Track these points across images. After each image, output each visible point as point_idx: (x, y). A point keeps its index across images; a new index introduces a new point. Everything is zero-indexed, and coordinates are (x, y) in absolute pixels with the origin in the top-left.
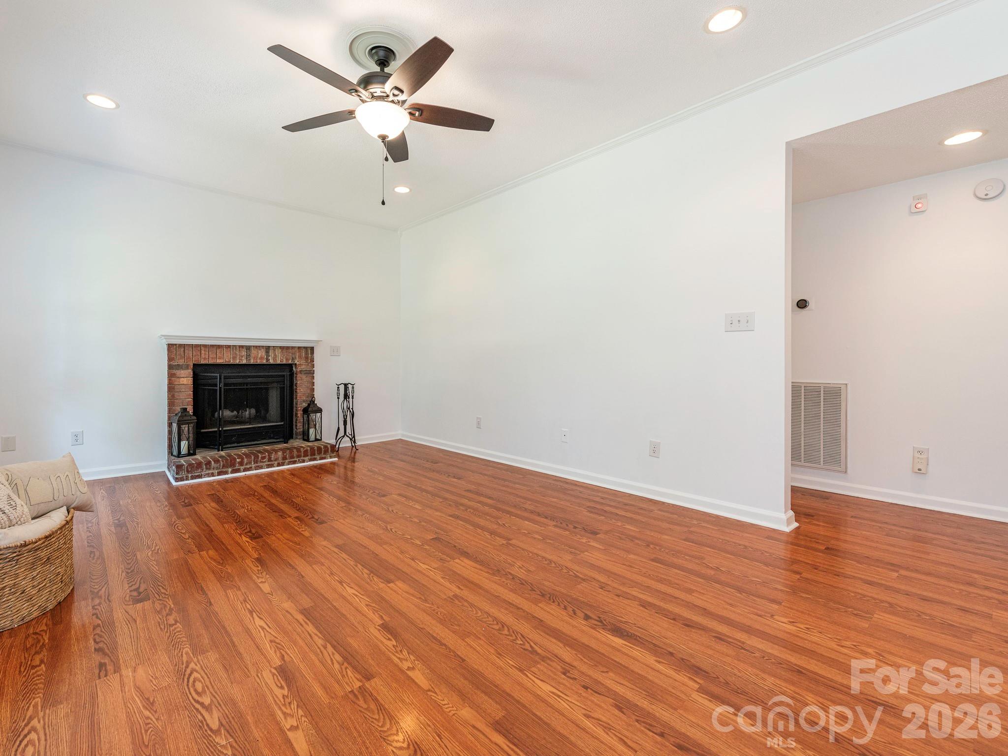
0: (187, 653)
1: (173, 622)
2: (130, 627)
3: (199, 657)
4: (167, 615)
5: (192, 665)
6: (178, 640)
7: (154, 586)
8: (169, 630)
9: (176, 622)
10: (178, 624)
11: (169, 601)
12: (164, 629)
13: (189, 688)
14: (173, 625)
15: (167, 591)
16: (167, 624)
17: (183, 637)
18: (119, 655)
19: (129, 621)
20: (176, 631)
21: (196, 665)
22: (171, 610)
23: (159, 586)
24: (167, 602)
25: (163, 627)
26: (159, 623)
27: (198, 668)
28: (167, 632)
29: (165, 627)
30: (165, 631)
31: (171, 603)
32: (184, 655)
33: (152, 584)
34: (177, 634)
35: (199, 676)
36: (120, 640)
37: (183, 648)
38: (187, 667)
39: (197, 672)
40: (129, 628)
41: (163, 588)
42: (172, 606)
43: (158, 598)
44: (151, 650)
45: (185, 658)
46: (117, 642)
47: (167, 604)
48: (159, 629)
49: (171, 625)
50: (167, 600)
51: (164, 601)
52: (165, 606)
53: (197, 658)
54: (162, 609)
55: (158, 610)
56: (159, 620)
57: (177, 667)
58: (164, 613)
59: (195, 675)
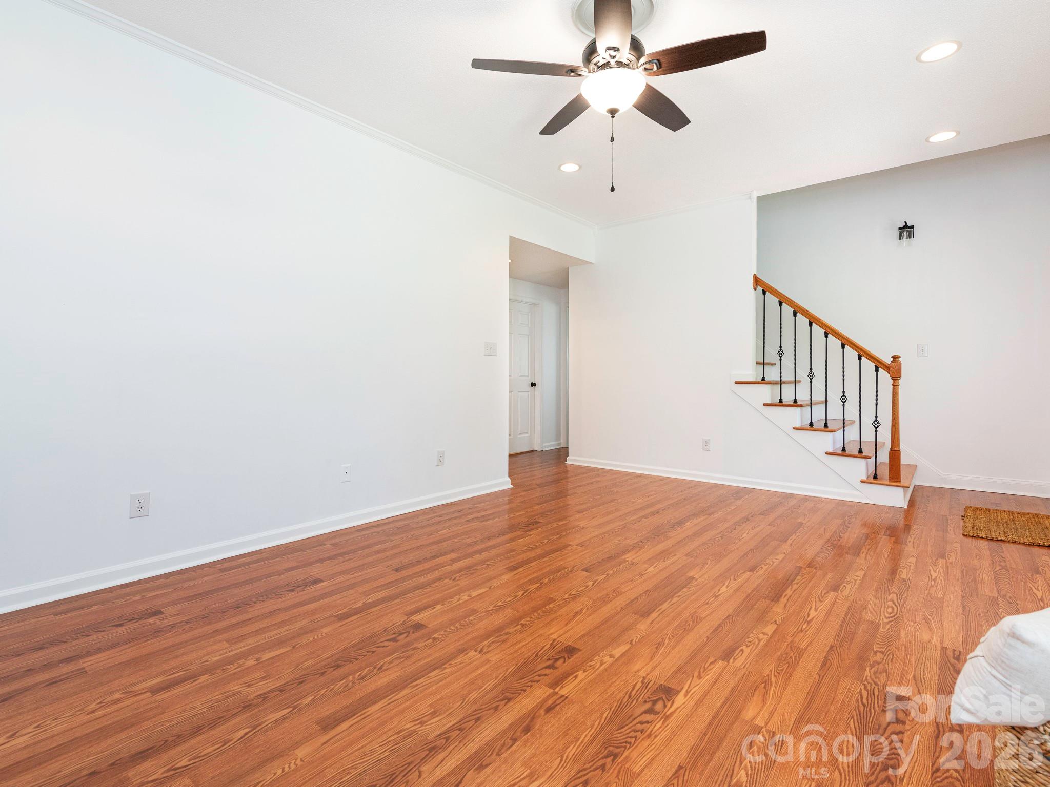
0: (884, 628)
1: (878, 654)
2: (922, 674)
3: (877, 621)
4: (879, 663)
5: (885, 620)
6: (884, 639)
7: (870, 710)
8: (887, 650)
9: (875, 653)
10: (875, 650)
11: (867, 676)
12: (890, 653)
13: (897, 612)
14: (880, 652)
15: (861, 690)
16: (885, 656)
17: (878, 639)
18: (939, 658)
19: (921, 682)
20: (882, 646)
21: (883, 619)
22: (872, 666)
23: (864, 705)
24: (870, 677)
25: (891, 656)
26: (892, 661)
27: (883, 617)
28: (889, 650)
29: (888, 655)
30: (889, 652)
31: (867, 673)
32: (887, 628)
33: (871, 714)
34: (882, 643)
35: (886, 614)
36: (936, 669)
37: (884, 632)
38: (890, 622)
39: (885, 616)
40: (924, 675)
41: (862, 698)
42: (868, 669)
43: (876, 687)
44: (910, 645)
45: (888, 626)
46: (939, 669)
47: (872, 673)
48: (895, 656)
49: (882, 652)
50: (868, 678)
51: (872, 680)
52: (875, 673)
53: (879, 621)
54: (881, 673)
55: (885, 674)
56: (890, 664)
57: (898, 625)
58: (881, 666)
59: (887, 616)
